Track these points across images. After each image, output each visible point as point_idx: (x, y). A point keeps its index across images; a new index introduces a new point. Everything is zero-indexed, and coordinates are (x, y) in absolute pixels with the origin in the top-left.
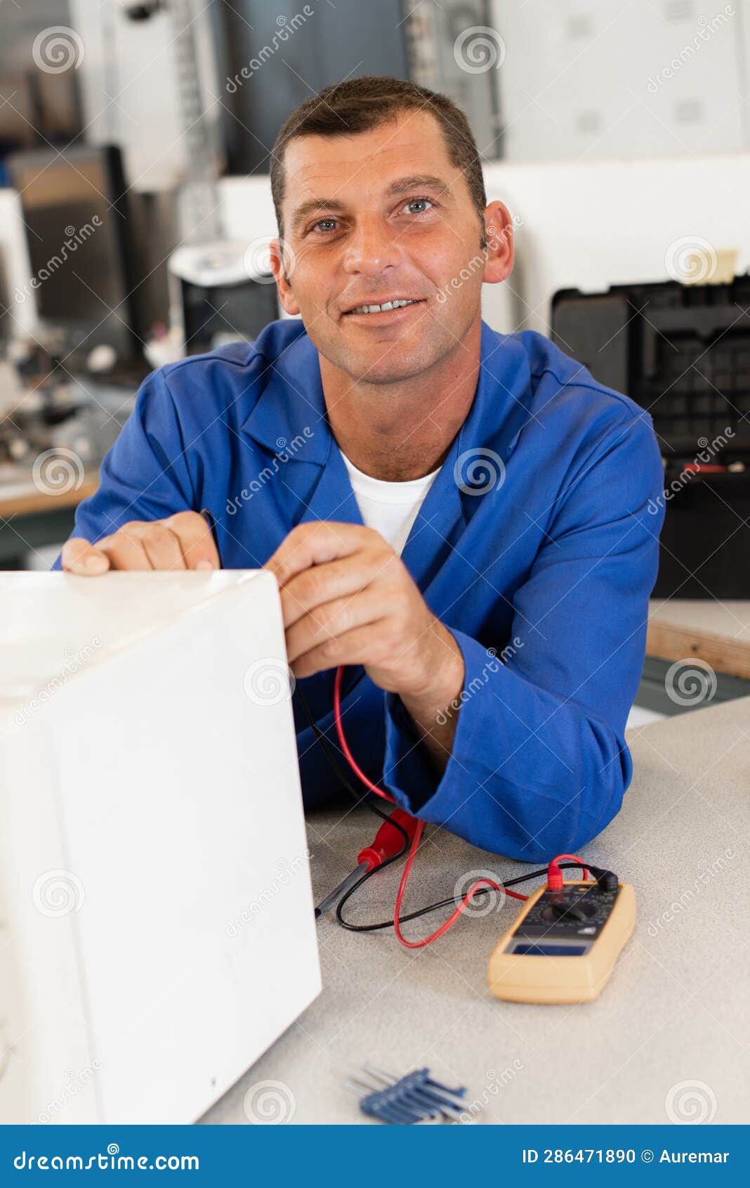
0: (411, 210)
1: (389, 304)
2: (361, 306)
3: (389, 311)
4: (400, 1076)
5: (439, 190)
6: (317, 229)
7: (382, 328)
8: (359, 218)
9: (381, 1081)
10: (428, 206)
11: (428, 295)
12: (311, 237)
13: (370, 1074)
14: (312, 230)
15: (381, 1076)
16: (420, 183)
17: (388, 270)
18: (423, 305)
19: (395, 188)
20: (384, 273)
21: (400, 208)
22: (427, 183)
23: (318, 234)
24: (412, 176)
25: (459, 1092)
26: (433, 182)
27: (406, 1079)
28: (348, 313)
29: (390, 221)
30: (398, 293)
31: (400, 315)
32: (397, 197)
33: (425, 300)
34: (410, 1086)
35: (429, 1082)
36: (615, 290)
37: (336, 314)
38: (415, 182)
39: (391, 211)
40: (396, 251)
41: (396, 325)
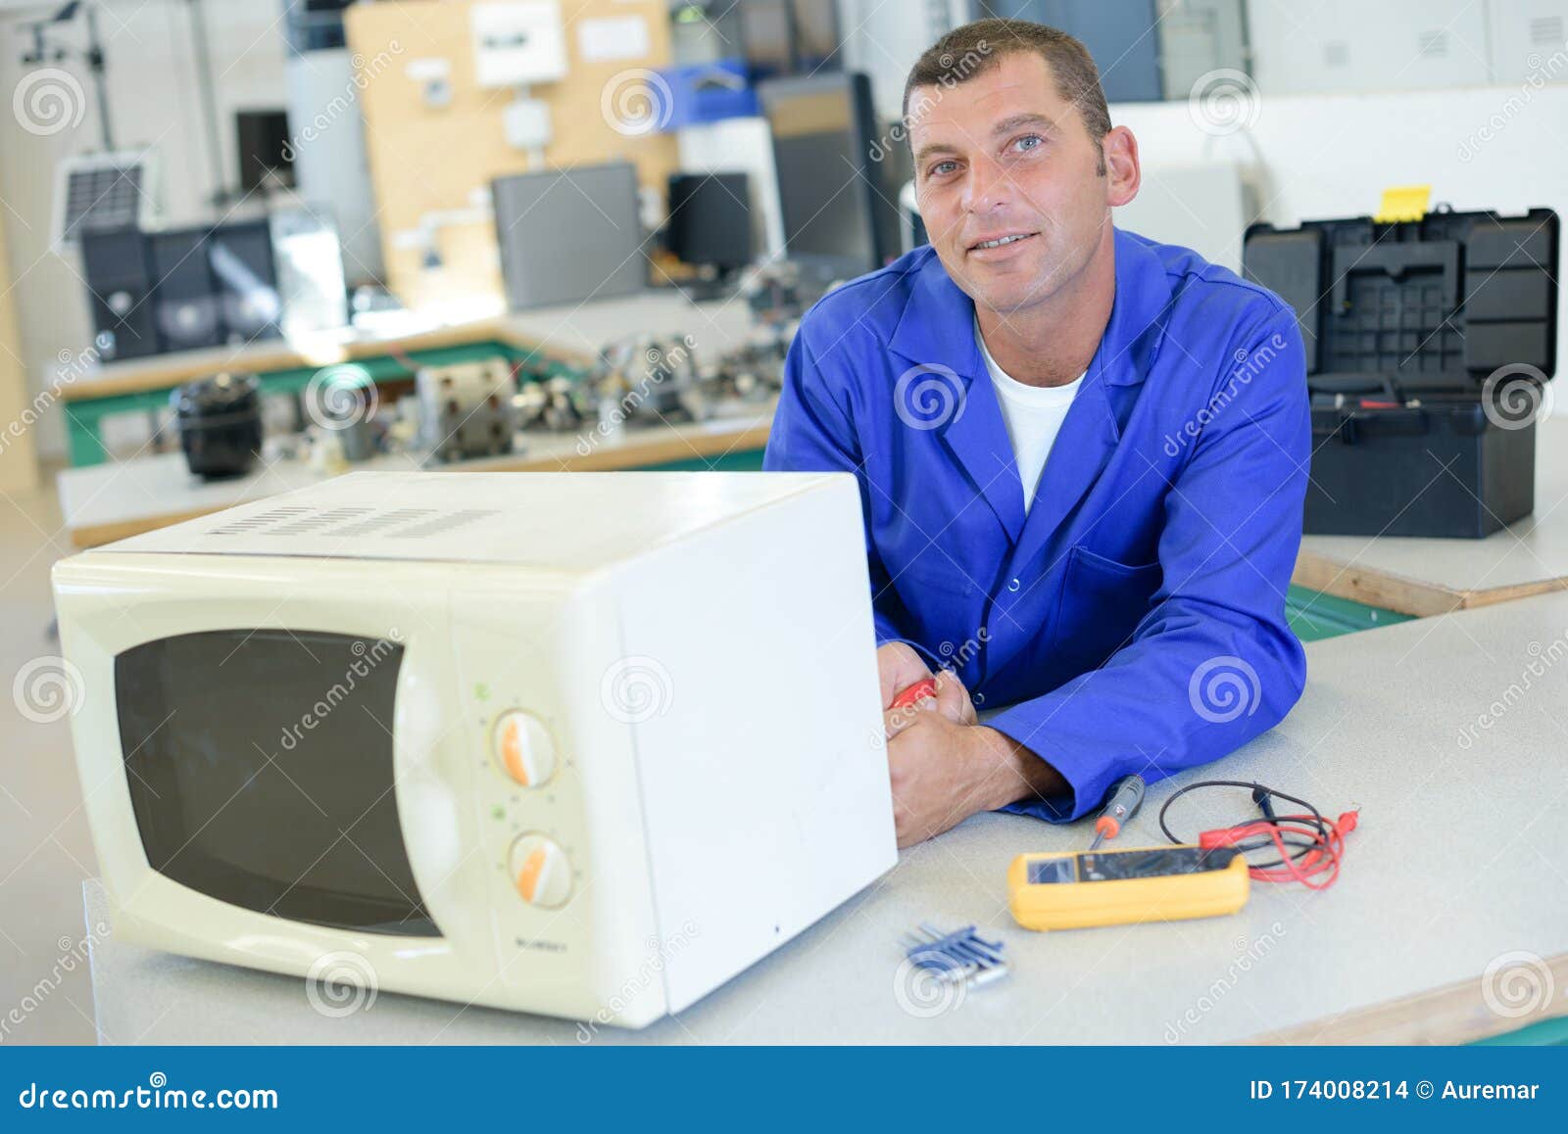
0: (1022, 146)
1: (1007, 238)
2: (982, 243)
3: (1006, 244)
4: (947, 933)
5: (1045, 126)
6: (939, 171)
7: (999, 262)
8: (972, 159)
9: (932, 936)
10: (1038, 141)
11: (1041, 229)
12: (932, 179)
13: (925, 932)
14: (933, 172)
15: (930, 931)
16: (1024, 122)
17: (999, 207)
18: (1037, 238)
19: (1001, 128)
20: (994, 212)
21: (1010, 146)
22: (1032, 120)
23: (938, 176)
24: (1016, 115)
25: (997, 947)
26: (1036, 119)
27: (953, 935)
28: (974, 248)
29: (1001, 160)
30: (1010, 230)
31: (1018, 248)
32: (1005, 137)
33: (1039, 233)
34: (955, 941)
35: (973, 939)
36: (1306, 226)
37: (961, 251)
38: (1021, 121)
39: (1002, 151)
40: (1006, 189)
41: (1013, 259)
